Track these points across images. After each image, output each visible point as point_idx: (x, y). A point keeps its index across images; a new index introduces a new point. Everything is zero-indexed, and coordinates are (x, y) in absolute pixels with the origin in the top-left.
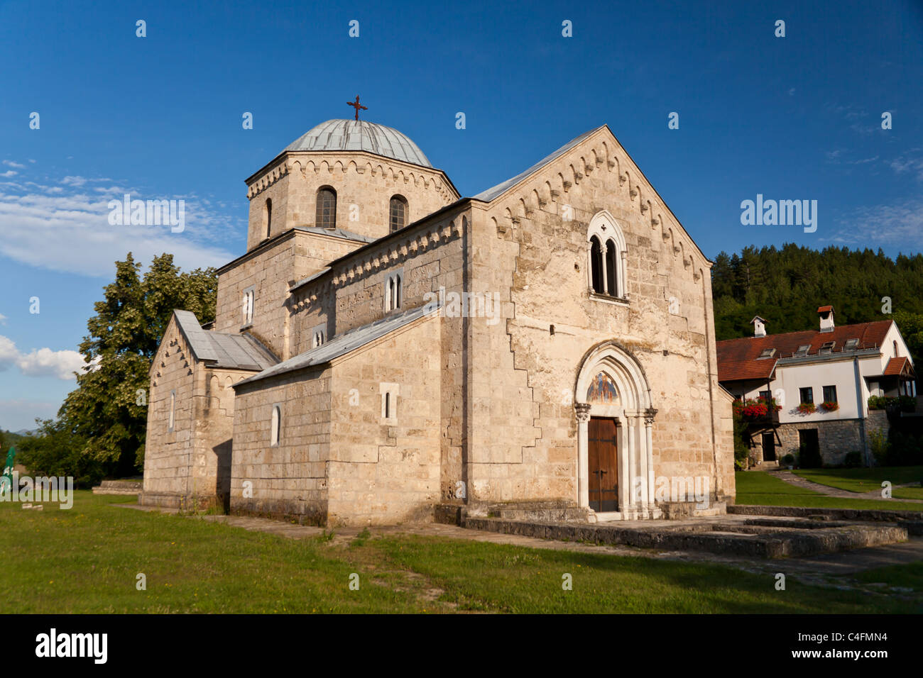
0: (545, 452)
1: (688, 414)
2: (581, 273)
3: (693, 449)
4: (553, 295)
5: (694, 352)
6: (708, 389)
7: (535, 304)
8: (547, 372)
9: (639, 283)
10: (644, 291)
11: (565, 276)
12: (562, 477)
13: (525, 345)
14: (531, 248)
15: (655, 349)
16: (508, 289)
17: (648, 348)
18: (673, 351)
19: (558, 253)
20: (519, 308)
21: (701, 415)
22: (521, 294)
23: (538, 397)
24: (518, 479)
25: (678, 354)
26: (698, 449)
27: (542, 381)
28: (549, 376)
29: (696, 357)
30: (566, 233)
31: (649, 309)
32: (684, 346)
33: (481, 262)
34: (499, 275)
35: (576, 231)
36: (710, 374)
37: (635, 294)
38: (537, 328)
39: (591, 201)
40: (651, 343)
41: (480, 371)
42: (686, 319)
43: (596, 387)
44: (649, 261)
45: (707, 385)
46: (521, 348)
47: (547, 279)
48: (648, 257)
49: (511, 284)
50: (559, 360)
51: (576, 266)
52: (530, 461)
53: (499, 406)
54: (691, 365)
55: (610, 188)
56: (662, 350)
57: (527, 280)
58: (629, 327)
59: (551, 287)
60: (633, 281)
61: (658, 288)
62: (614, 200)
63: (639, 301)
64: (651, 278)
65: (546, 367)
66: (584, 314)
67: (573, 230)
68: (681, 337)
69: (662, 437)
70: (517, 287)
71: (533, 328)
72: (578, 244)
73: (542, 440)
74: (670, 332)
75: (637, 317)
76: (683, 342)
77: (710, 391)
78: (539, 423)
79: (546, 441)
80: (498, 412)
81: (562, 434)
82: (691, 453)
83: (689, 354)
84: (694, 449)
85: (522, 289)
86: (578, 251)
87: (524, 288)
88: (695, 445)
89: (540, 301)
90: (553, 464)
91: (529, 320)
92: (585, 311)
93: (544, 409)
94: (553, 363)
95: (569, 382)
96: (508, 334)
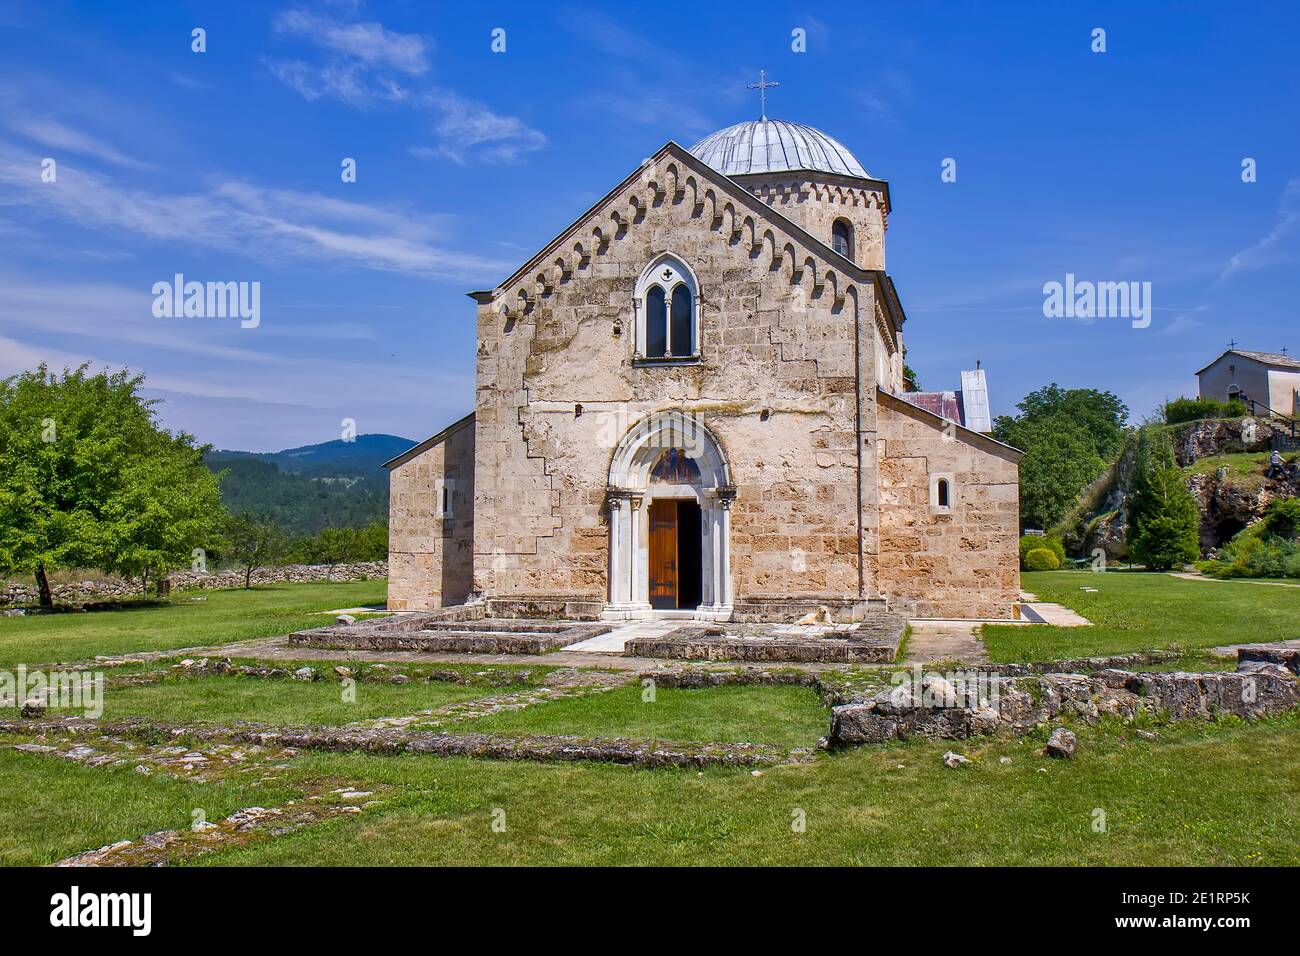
0: (566, 542)
1: (810, 489)
2: (623, 338)
3: (817, 534)
4: (579, 371)
5: (827, 405)
6: (856, 452)
7: (553, 386)
8: (570, 457)
9: (721, 331)
10: (730, 338)
11: (597, 347)
12: (591, 569)
13: (542, 432)
14: (552, 326)
15: (746, 411)
16: (521, 376)
17: (734, 412)
18: (782, 408)
19: (589, 323)
20: (534, 394)
21: (837, 489)
22: (536, 379)
23: (559, 484)
24: (532, 571)
25: (791, 412)
26: (827, 535)
27: (563, 467)
28: (574, 460)
29: (832, 411)
30: (600, 296)
31: (740, 360)
32: (806, 399)
33: (487, 354)
34: (512, 363)
35: (618, 290)
36: (858, 432)
37: (714, 345)
38: (558, 412)
39: (647, 245)
40: (739, 404)
41: (484, 464)
42: (816, 362)
43: (667, 464)
44: (741, 298)
45: (854, 446)
46: (536, 436)
47: (572, 355)
48: (741, 293)
49: (524, 370)
50: (586, 442)
51: (617, 331)
52: (546, 551)
53: (510, 497)
54: (818, 423)
55: (681, 220)
56: (761, 409)
57: (544, 362)
58: (700, 389)
59: (577, 363)
60: (709, 331)
61: (757, 331)
62: (687, 233)
63: (720, 353)
64: (745, 320)
65: (568, 452)
66: (625, 385)
67: (611, 289)
68: (804, 387)
69: (755, 520)
70: (532, 373)
71: (551, 412)
72: (620, 305)
73: (562, 530)
74: (780, 386)
75: (716, 374)
76: (805, 395)
77: (859, 455)
78: (559, 513)
79: (567, 530)
80: (509, 502)
81: (592, 521)
82: (815, 540)
83: (818, 408)
84: (821, 535)
85: (537, 373)
86: (618, 315)
87: (541, 371)
88: (824, 529)
89: (561, 381)
90: (577, 554)
91: (545, 406)
92: (628, 382)
93: (565, 497)
94: (578, 447)
95: (601, 465)
96: (520, 423)
